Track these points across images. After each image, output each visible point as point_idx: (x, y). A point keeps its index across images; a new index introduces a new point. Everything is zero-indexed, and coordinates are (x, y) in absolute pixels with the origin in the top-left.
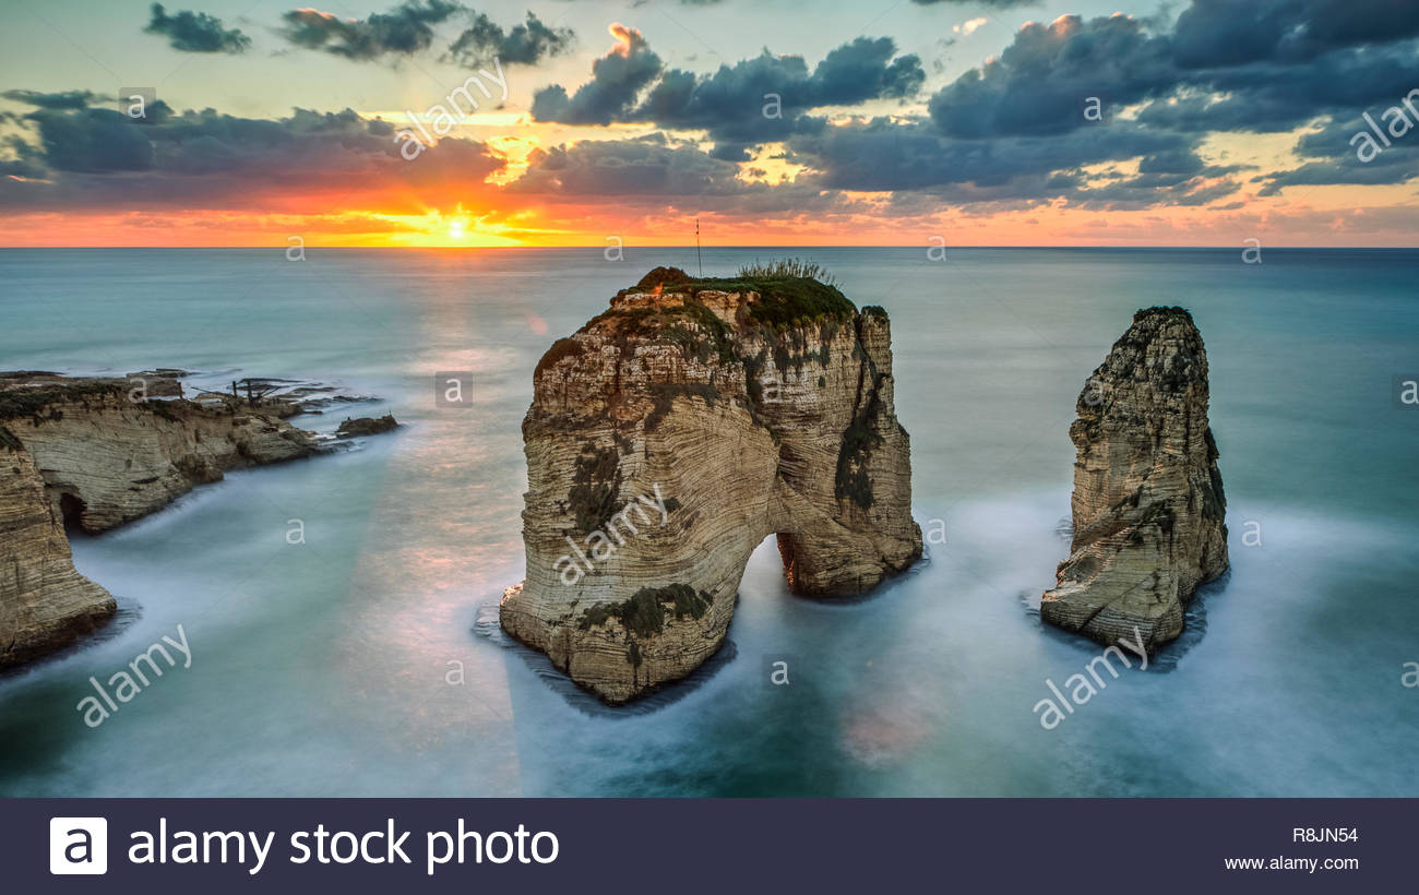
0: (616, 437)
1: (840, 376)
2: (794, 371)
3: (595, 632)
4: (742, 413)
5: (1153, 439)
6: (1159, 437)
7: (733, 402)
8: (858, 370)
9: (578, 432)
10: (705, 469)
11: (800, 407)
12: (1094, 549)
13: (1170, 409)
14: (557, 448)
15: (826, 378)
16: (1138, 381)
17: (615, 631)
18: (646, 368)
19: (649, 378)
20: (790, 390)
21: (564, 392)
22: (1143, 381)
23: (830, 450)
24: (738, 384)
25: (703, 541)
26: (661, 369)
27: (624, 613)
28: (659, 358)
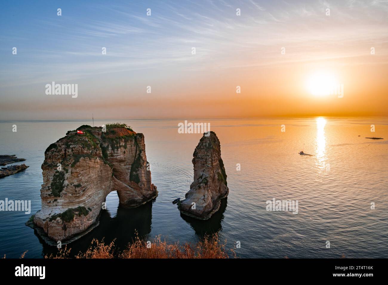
0: (64, 169)
1: (130, 150)
2: (116, 150)
3: (53, 222)
4: (101, 161)
5: (205, 163)
6: (206, 162)
7: (98, 158)
8: (135, 149)
9: (55, 168)
10: (89, 176)
11: (118, 159)
13: (208, 155)
14: (49, 172)
15: (126, 151)
17: (59, 221)
18: (72, 151)
19: (73, 153)
20: (115, 154)
21: (52, 157)
23: (128, 169)
24: (99, 154)
25: (88, 195)
26: (77, 151)
27: (62, 216)
28: (76, 148)
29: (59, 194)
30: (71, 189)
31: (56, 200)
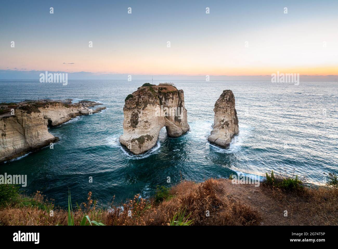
0: (138, 111)
1: (175, 101)
2: (167, 100)
3: (133, 143)
4: (159, 107)
5: (226, 111)
6: (227, 111)
7: (157, 105)
8: (178, 100)
10: (152, 116)
11: (169, 106)
12: (216, 129)
13: (228, 106)
14: (128, 112)
17: (137, 143)
18: (143, 100)
20: (167, 103)
21: (130, 103)
22: (224, 102)
24: (158, 102)
25: (152, 128)
26: (145, 100)
27: (139, 140)
28: (145, 98)
29: (136, 126)
30: (143, 123)
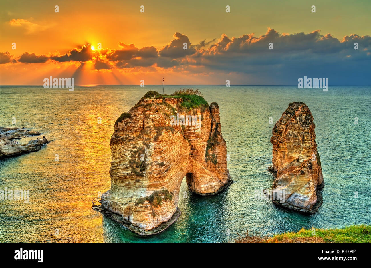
0: (144, 144)
3: (141, 206)
5: (301, 141)
6: (303, 140)
7: (178, 132)
8: (211, 122)
10: (171, 153)
13: (306, 132)
14: (124, 147)
15: (203, 124)
16: (294, 124)
17: (147, 205)
18: (153, 122)
19: (154, 125)
20: (193, 128)
21: (125, 130)
22: (296, 124)
23: (204, 146)
24: (179, 126)
25: (171, 176)
26: (158, 122)
27: (150, 200)
28: (158, 118)
29: (142, 173)
30: (156, 167)
31: (138, 181)
